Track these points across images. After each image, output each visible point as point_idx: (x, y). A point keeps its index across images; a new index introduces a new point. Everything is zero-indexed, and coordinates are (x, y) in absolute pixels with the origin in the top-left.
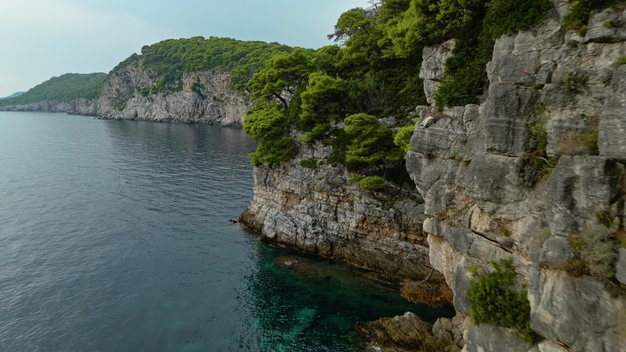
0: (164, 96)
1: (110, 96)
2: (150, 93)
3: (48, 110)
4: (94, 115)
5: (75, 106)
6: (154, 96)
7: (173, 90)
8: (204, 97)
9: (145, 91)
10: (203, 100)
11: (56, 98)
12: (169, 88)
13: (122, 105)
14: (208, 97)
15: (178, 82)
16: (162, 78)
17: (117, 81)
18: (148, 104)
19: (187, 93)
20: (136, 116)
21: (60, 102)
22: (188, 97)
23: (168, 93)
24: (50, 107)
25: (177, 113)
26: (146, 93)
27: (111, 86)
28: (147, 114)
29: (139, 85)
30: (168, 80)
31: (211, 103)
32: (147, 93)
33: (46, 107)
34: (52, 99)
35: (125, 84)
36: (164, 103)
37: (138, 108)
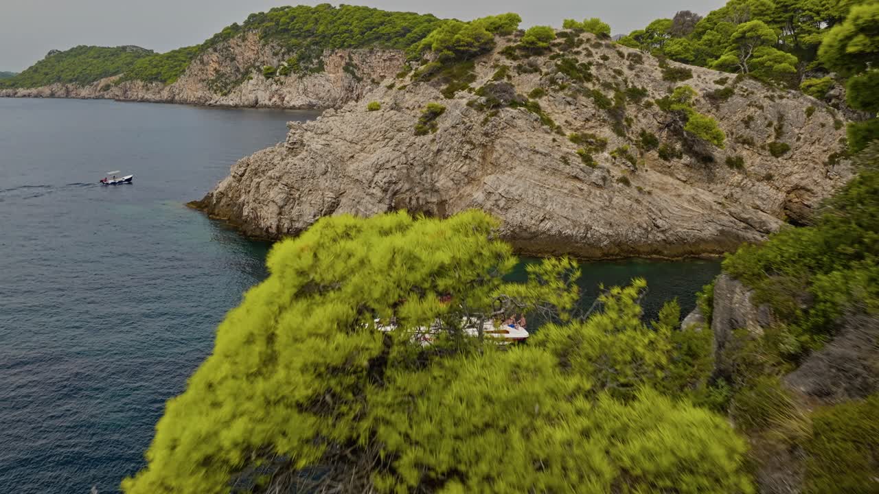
0: (301, 78)
1: (204, 77)
2: (278, 74)
3: (67, 97)
4: (171, 101)
5: (127, 91)
6: (283, 77)
7: (313, 71)
8: (359, 80)
9: (269, 71)
10: (359, 82)
11: (76, 80)
12: (307, 68)
13: (226, 88)
14: (365, 79)
15: (317, 61)
16: (294, 55)
17: (215, 58)
18: (274, 87)
19: (331, 75)
20: (257, 103)
21: (83, 86)
22: (332, 79)
23: (304, 75)
24: (68, 92)
25: (320, 99)
26: (269, 74)
27: (204, 65)
28: (274, 99)
29: (257, 64)
30: (303, 59)
31: (369, 87)
32: (273, 73)
33: (62, 92)
34: (71, 81)
35: (228, 61)
36: (301, 87)
37: (259, 92)
